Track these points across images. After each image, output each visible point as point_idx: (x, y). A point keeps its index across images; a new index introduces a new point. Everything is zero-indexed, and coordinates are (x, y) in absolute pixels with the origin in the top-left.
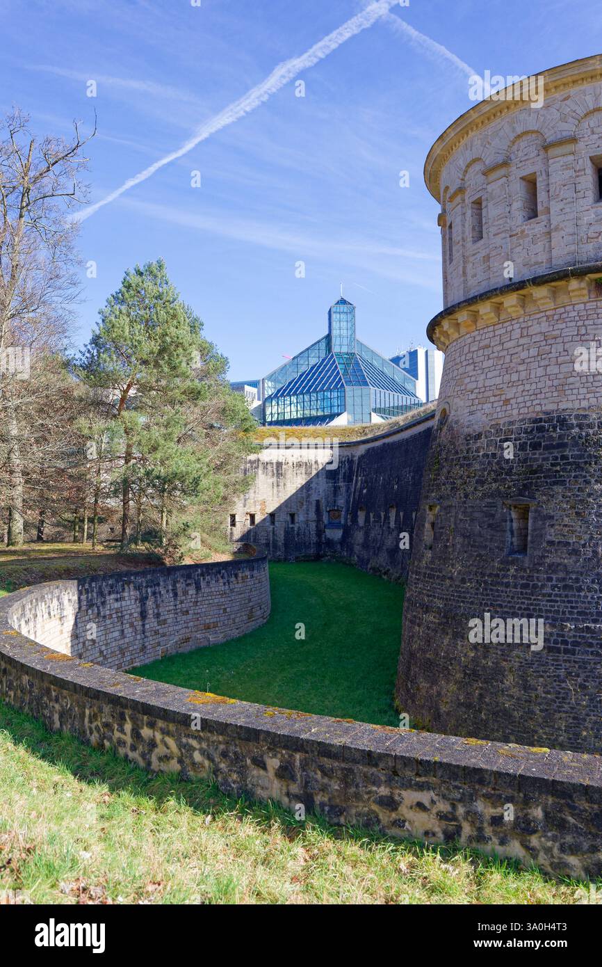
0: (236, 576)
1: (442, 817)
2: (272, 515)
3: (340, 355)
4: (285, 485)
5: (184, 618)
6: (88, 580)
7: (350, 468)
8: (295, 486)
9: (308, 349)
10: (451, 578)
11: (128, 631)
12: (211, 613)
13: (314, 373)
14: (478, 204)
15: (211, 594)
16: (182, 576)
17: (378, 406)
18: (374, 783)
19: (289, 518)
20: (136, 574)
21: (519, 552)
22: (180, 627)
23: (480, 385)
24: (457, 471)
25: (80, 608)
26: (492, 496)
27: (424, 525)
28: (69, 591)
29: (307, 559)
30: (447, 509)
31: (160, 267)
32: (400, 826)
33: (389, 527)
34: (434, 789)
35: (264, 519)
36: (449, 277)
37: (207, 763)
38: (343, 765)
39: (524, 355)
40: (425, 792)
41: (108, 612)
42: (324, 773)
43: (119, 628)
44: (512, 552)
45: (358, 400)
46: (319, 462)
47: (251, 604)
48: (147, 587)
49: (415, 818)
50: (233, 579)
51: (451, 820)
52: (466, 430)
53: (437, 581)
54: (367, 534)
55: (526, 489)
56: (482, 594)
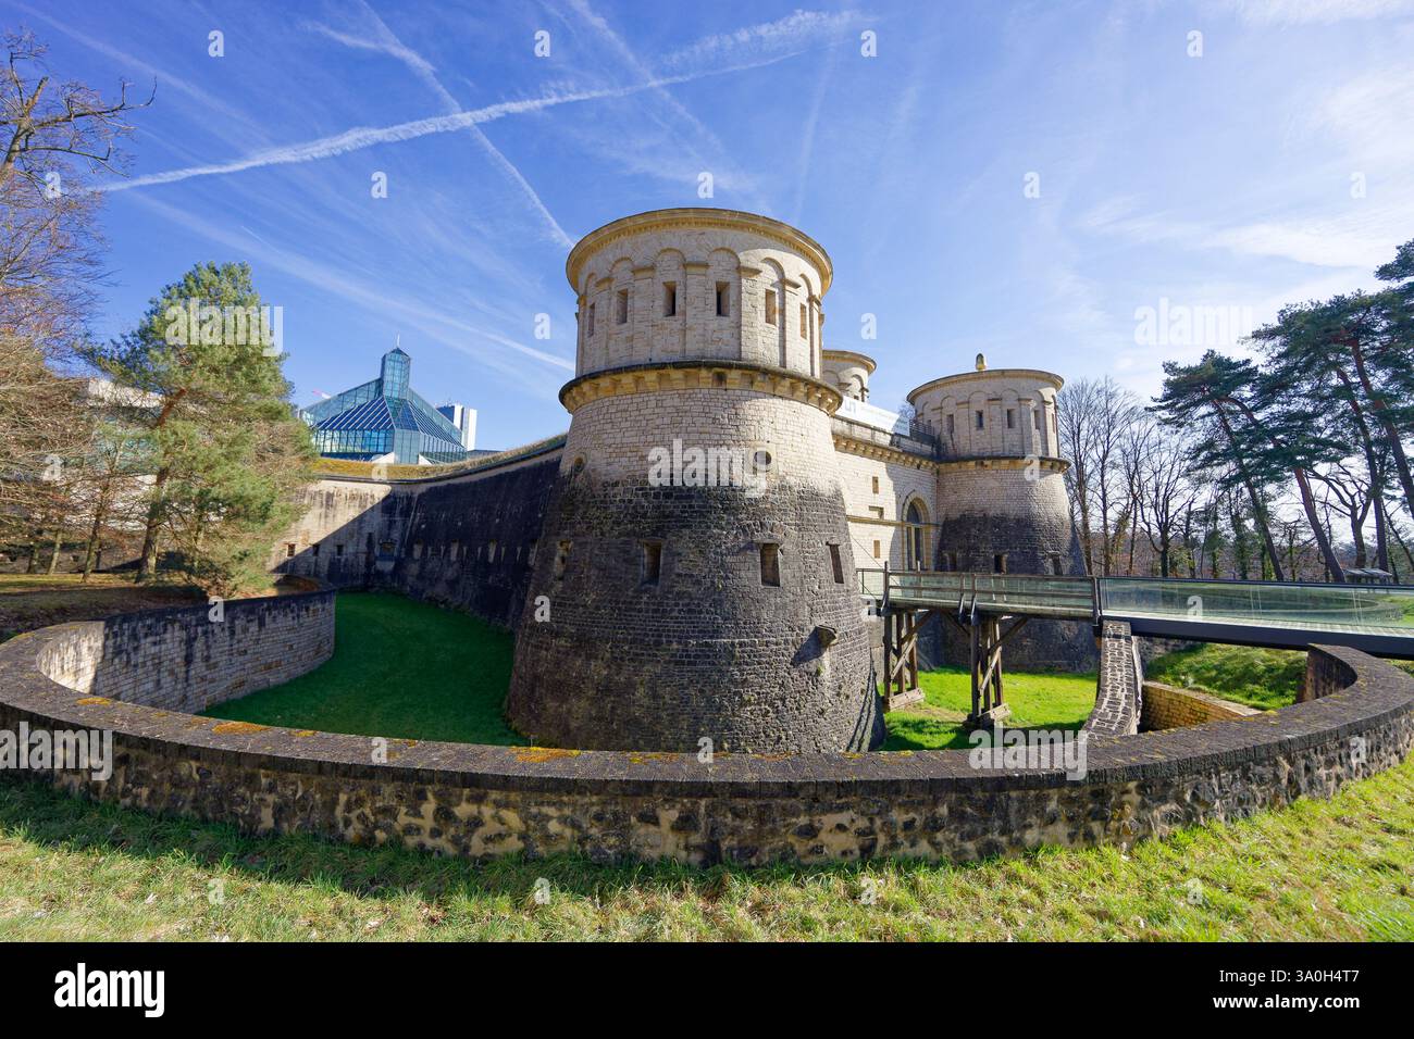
0: (307, 609)
1: (860, 833)
2: (316, 547)
3: (390, 399)
4: (334, 516)
5: (241, 659)
6: (118, 620)
7: (409, 504)
8: (346, 518)
9: (356, 389)
10: (585, 606)
11: (166, 680)
12: (275, 651)
13: (362, 413)
14: (624, 295)
15: (275, 630)
16: (244, 611)
17: (426, 450)
18: (793, 815)
19: (336, 550)
20: (184, 611)
21: (650, 582)
22: (234, 670)
23: (618, 441)
24: (593, 511)
25: (103, 657)
26: (628, 535)
27: (553, 559)
28: (91, 635)
29: (354, 591)
30: (583, 545)
31: (243, 271)
32: (817, 853)
33: (449, 560)
34: (853, 807)
35: (306, 551)
36: (587, 348)
37: (568, 832)
38: (759, 803)
39: (658, 422)
40: (845, 813)
41: (141, 660)
42: (736, 815)
43: (155, 678)
44: (643, 583)
45: (406, 443)
46: (376, 495)
47: (320, 638)
48: (196, 626)
49: (833, 841)
50: (304, 613)
51: (868, 835)
52: (603, 478)
53: (570, 609)
54: (423, 567)
55: (659, 530)
56: (616, 619)
